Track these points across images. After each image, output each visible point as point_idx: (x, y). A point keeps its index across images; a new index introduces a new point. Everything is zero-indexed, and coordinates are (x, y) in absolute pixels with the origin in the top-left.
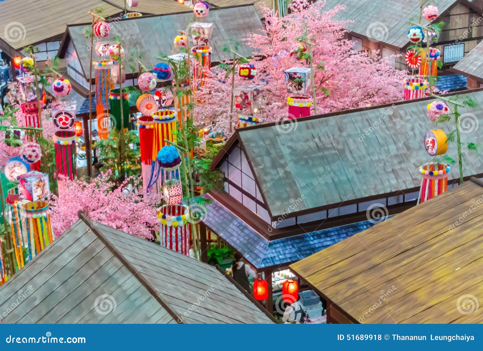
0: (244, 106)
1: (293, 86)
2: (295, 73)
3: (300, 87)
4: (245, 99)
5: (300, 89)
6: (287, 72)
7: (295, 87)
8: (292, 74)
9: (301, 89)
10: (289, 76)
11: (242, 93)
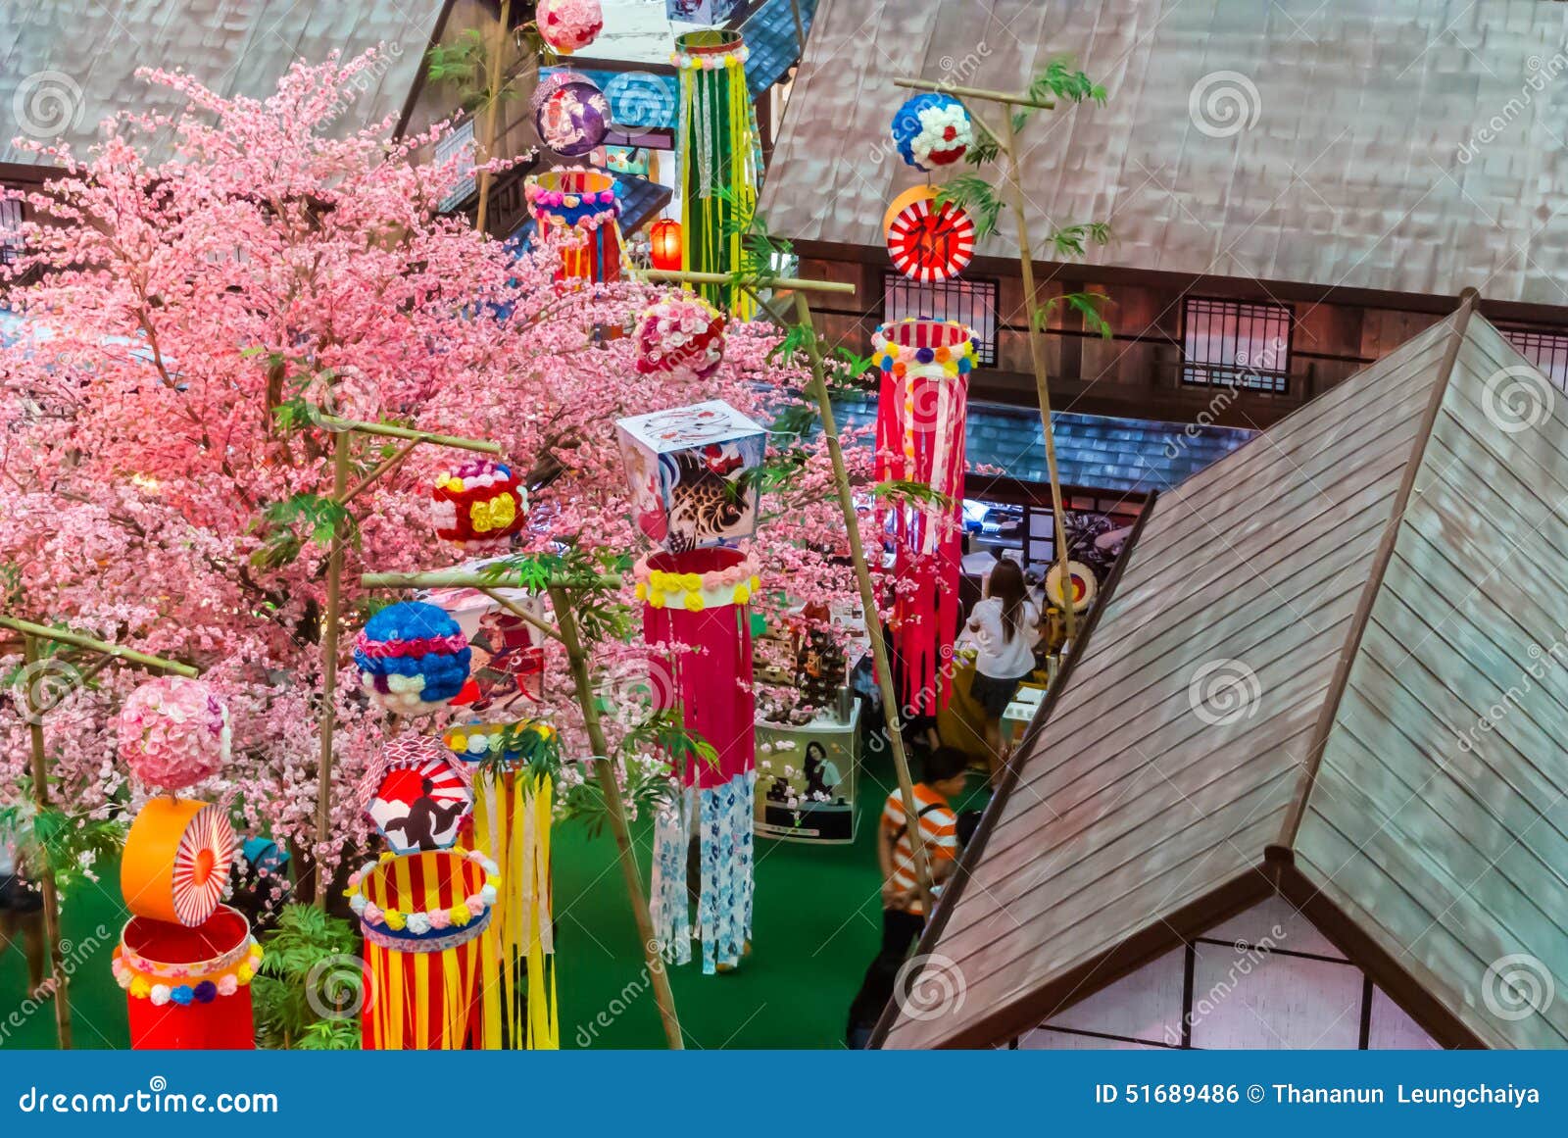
0: (496, 687)
1: (701, 509)
2: (714, 450)
3: (732, 509)
4: (505, 651)
5: (730, 520)
6: (673, 453)
7: (709, 514)
8: (698, 455)
9: (736, 518)
10: (684, 470)
11: (490, 623)
